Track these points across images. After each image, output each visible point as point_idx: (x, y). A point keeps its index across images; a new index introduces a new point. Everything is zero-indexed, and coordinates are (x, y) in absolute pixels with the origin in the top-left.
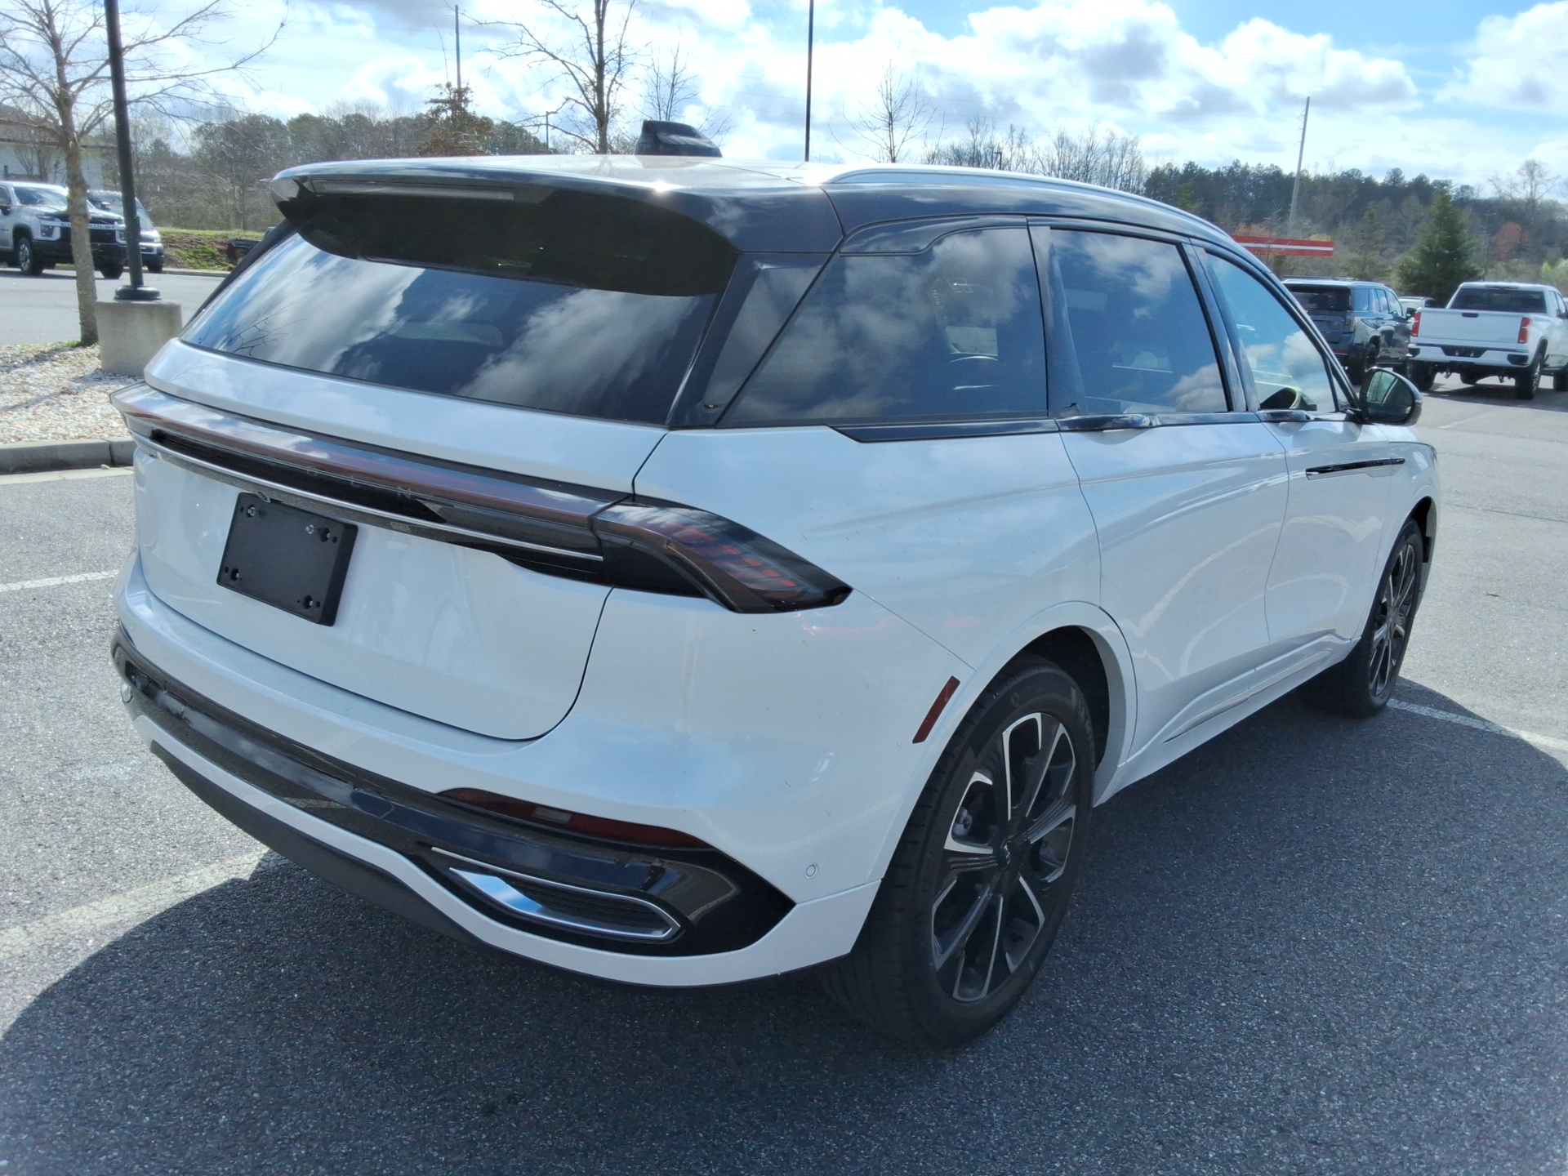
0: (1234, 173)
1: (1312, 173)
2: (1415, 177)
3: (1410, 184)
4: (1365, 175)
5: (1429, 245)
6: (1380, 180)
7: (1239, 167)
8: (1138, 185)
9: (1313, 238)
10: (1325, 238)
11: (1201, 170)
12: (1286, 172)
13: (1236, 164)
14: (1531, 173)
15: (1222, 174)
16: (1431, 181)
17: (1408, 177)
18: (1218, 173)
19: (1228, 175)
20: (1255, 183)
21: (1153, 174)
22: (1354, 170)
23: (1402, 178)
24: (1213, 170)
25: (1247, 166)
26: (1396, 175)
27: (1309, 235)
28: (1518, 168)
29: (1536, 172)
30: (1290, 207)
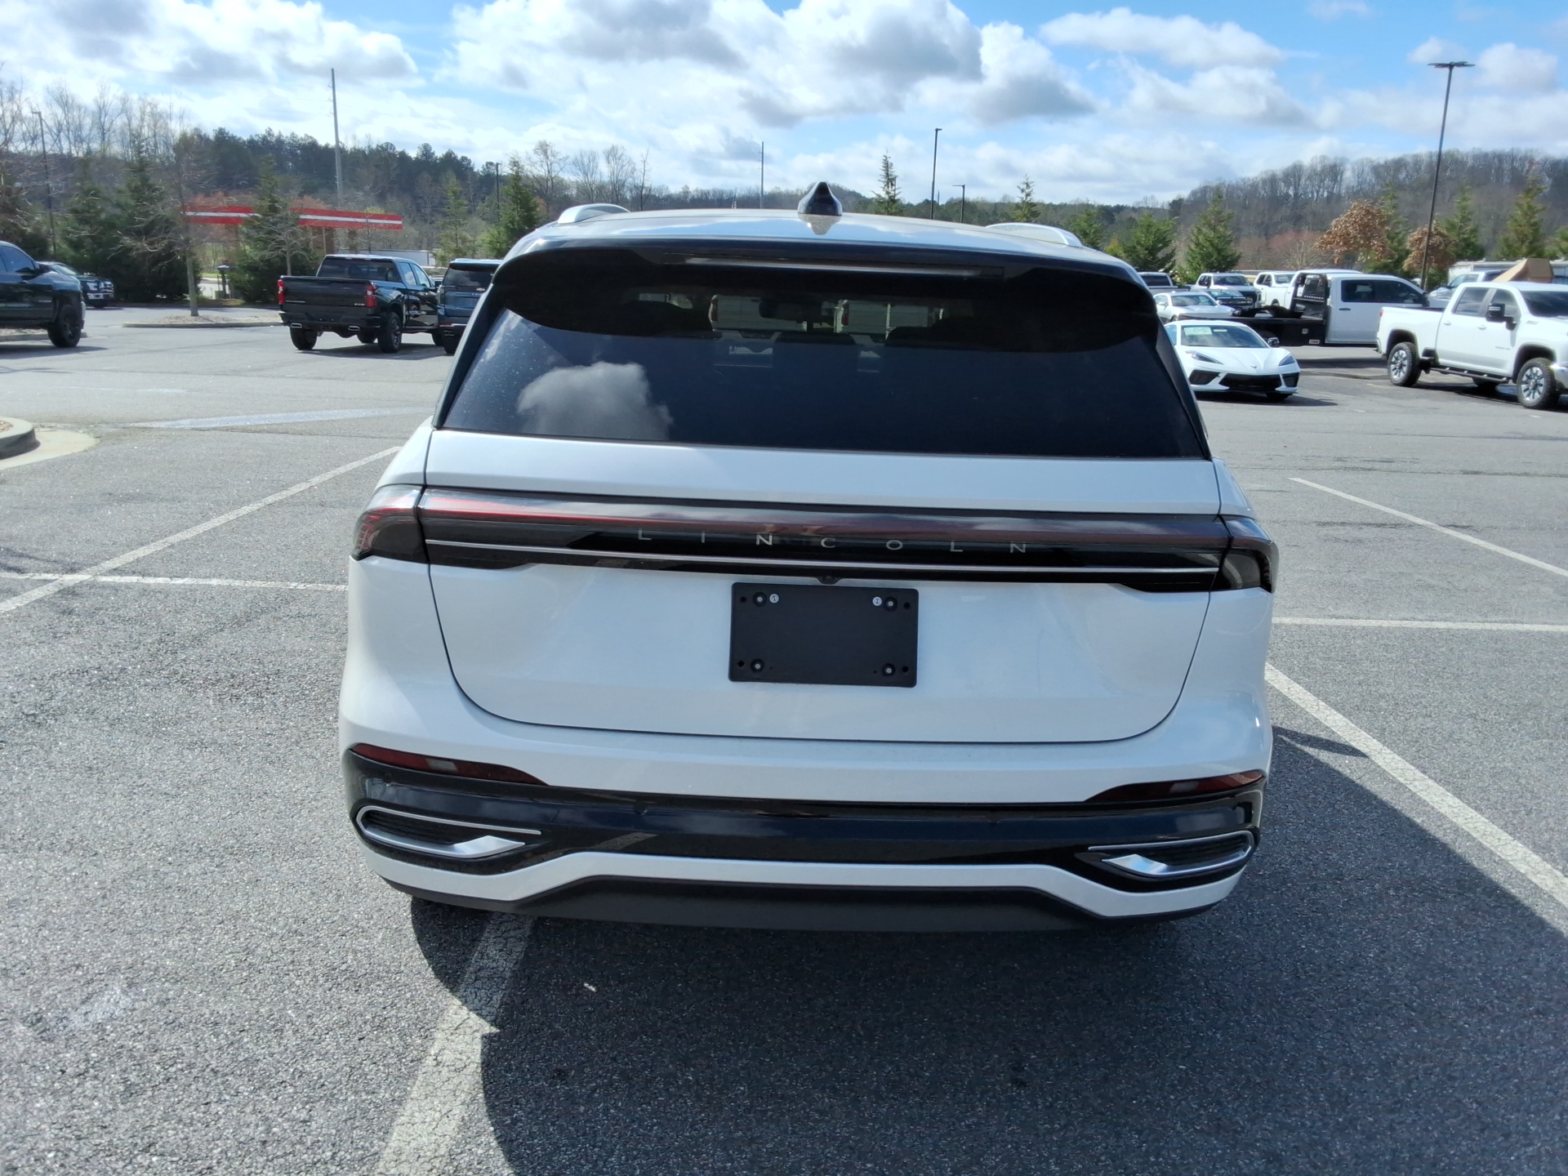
0: (268, 142)
1: (349, 145)
2: (444, 153)
3: (441, 159)
4: (399, 149)
5: (512, 222)
6: (413, 154)
7: (273, 135)
8: (168, 151)
9: (369, 210)
10: (379, 211)
11: (233, 137)
12: (322, 143)
13: (269, 133)
14: (545, 152)
15: (257, 142)
16: (459, 158)
17: (439, 153)
18: (251, 142)
19: (263, 144)
20: (292, 153)
21: (181, 140)
22: (387, 144)
23: (433, 154)
24: (245, 138)
25: (280, 135)
26: (426, 151)
27: (365, 207)
28: (533, 148)
29: (549, 153)
30: (335, 179)
